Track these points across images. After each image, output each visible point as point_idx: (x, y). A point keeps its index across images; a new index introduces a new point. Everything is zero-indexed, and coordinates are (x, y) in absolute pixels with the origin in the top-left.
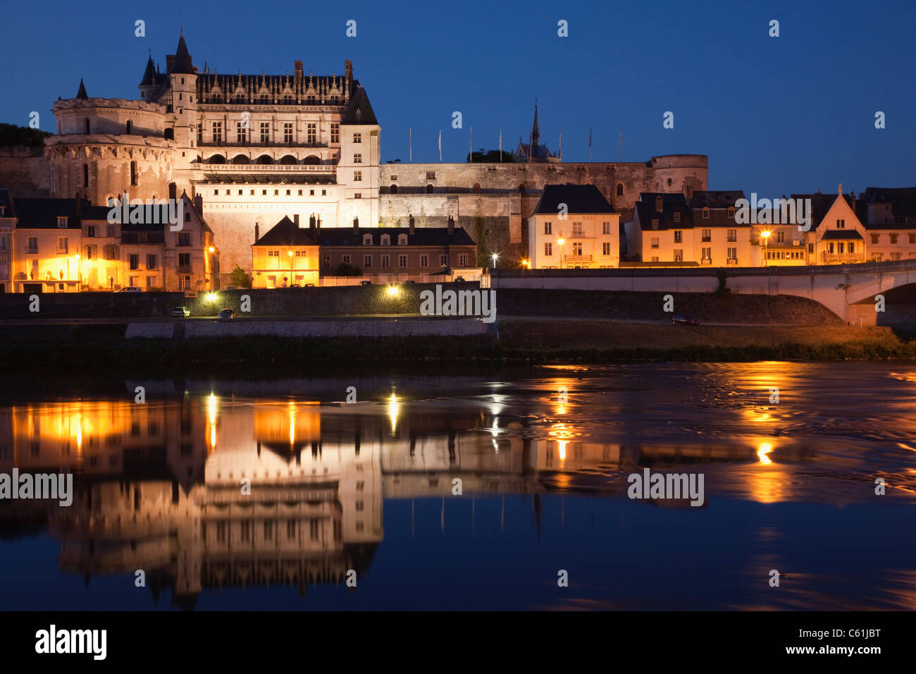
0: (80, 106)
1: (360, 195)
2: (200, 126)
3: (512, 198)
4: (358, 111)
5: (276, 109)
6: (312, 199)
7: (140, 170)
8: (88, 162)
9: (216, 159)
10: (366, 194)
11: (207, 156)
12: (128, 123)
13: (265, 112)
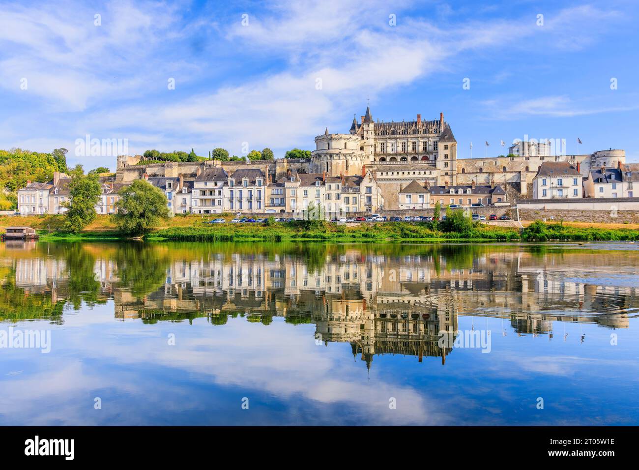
1: (447, 173)
2: (375, 145)
3: (522, 173)
4: (447, 136)
5: (409, 136)
6: (425, 176)
7: (350, 164)
8: (328, 161)
9: (382, 159)
10: (450, 173)
11: (378, 158)
12: (345, 144)
13: (404, 138)
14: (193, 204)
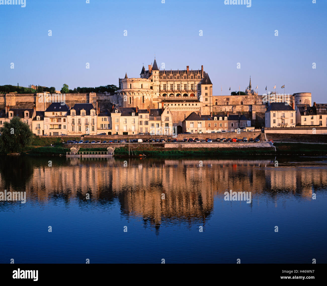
1: (207, 105)
2: (160, 85)
3: (253, 106)
4: (206, 80)
5: (182, 80)
6: (193, 107)
7: (145, 98)
8: (131, 97)
9: (164, 95)
10: (209, 105)
11: (162, 94)
12: (142, 85)
13: (179, 81)
14: (46, 128)
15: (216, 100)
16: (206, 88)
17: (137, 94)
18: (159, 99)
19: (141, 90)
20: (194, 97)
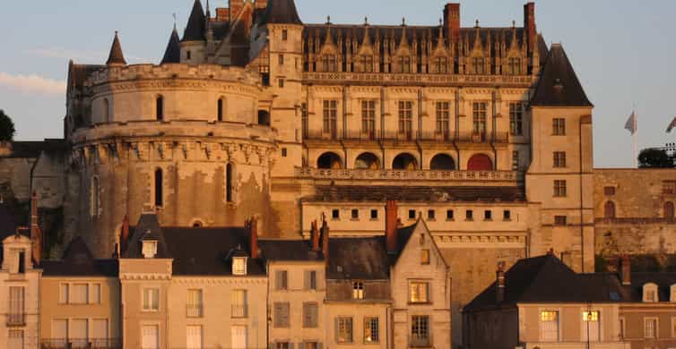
0: (150, 76)
1: (564, 218)
2: (304, 105)
4: (557, 84)
5: (424, 79)
6: (490, 226)
7: (240, 177)
8: (164, 167)
9: (327, 161)
10: (573, 216)
11: (314, 156)
12: (220, 102)
13: (407, 85)
15: (606, 188)
16: (559, 126)
17: (196, 153)
18: (302, 182)
19: (220, 130)
20: (490, 176)
